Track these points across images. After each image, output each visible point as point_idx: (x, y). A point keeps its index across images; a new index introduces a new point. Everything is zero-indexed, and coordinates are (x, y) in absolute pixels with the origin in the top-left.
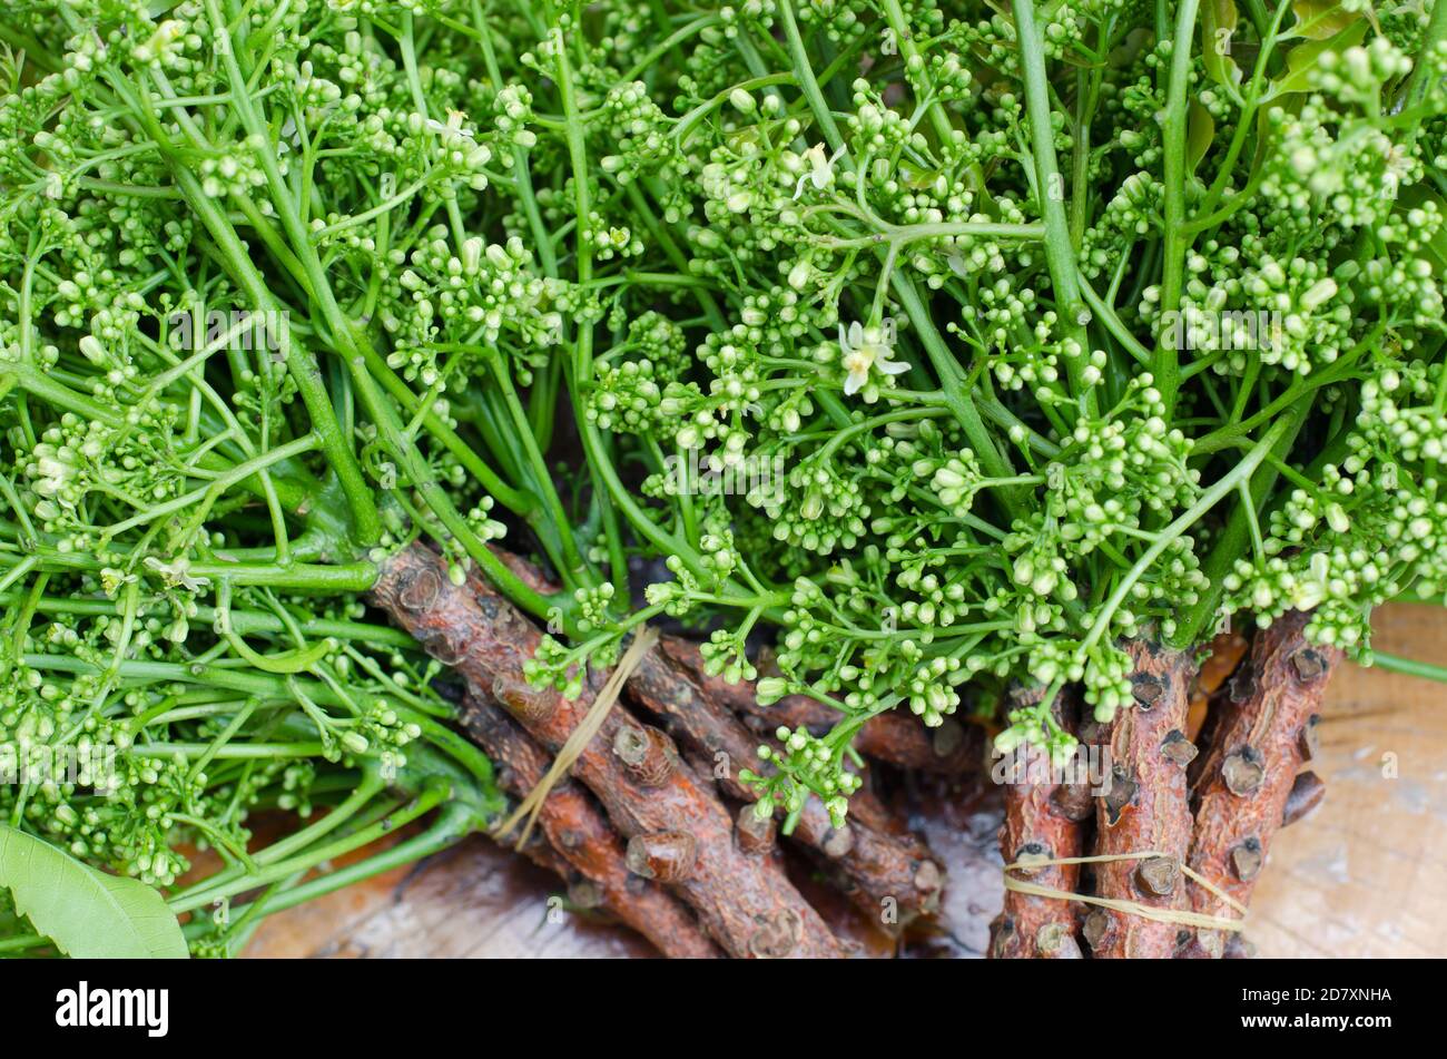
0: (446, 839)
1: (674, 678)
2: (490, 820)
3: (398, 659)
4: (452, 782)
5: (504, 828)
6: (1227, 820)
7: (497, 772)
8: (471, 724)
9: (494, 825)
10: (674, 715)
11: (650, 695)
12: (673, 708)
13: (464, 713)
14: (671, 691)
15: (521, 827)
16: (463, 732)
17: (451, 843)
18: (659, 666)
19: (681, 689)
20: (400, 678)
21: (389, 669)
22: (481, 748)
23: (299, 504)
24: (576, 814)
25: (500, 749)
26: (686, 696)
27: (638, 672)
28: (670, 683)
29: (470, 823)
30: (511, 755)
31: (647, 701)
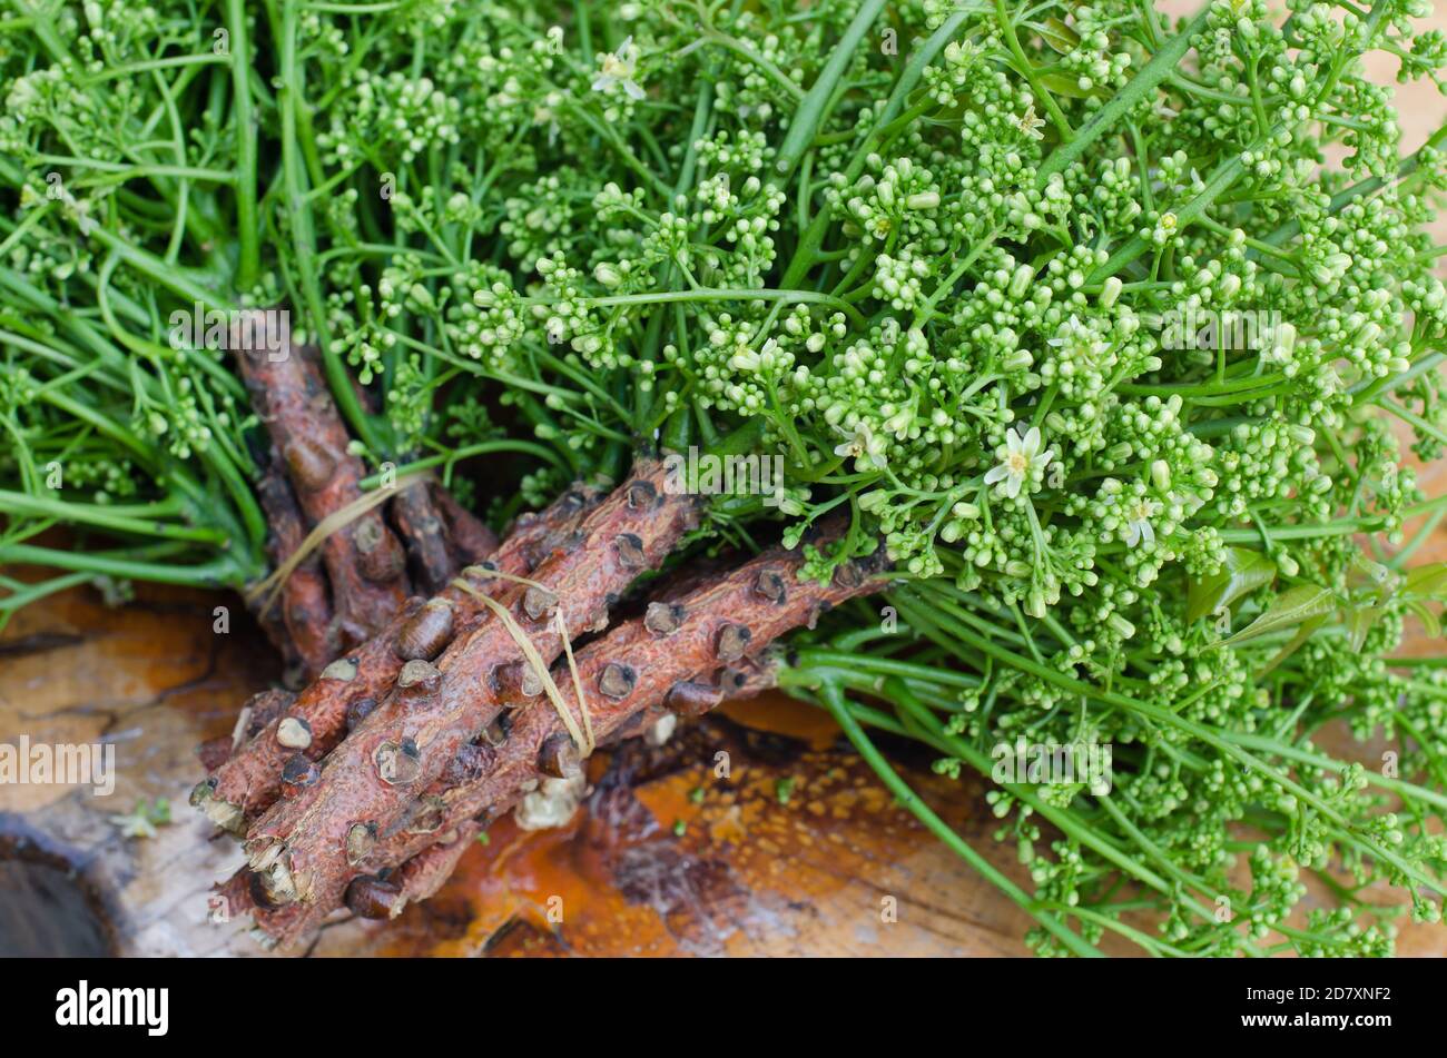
0: (208, 580)
1: (431, 513)
2: (249, 580)
3: (228, 401)
4: (231, 534)
5: (254, 591)
6: (627, 642)
7: (267, 539)
8: (264, 491)
9: (249, 587)
10: (416, 540)
11: (406, 518)
12: (419, 534)
13: (262, 478)
14: (423, 520)
15: (268, 593)
16: (258, 496)
17: (210, 585)
18: (423, 497)
19: (432, 522)
20: (224, 418)
21: (219, 408)
22: (265, 514)
23: (206, 240)
24: (311, 594)
25: (277, 520)
26: (433, 529)
27: (405, 495)
28: (425, 513)
29: (231, 576)
30: (284, 528)
31: (403, 523)
